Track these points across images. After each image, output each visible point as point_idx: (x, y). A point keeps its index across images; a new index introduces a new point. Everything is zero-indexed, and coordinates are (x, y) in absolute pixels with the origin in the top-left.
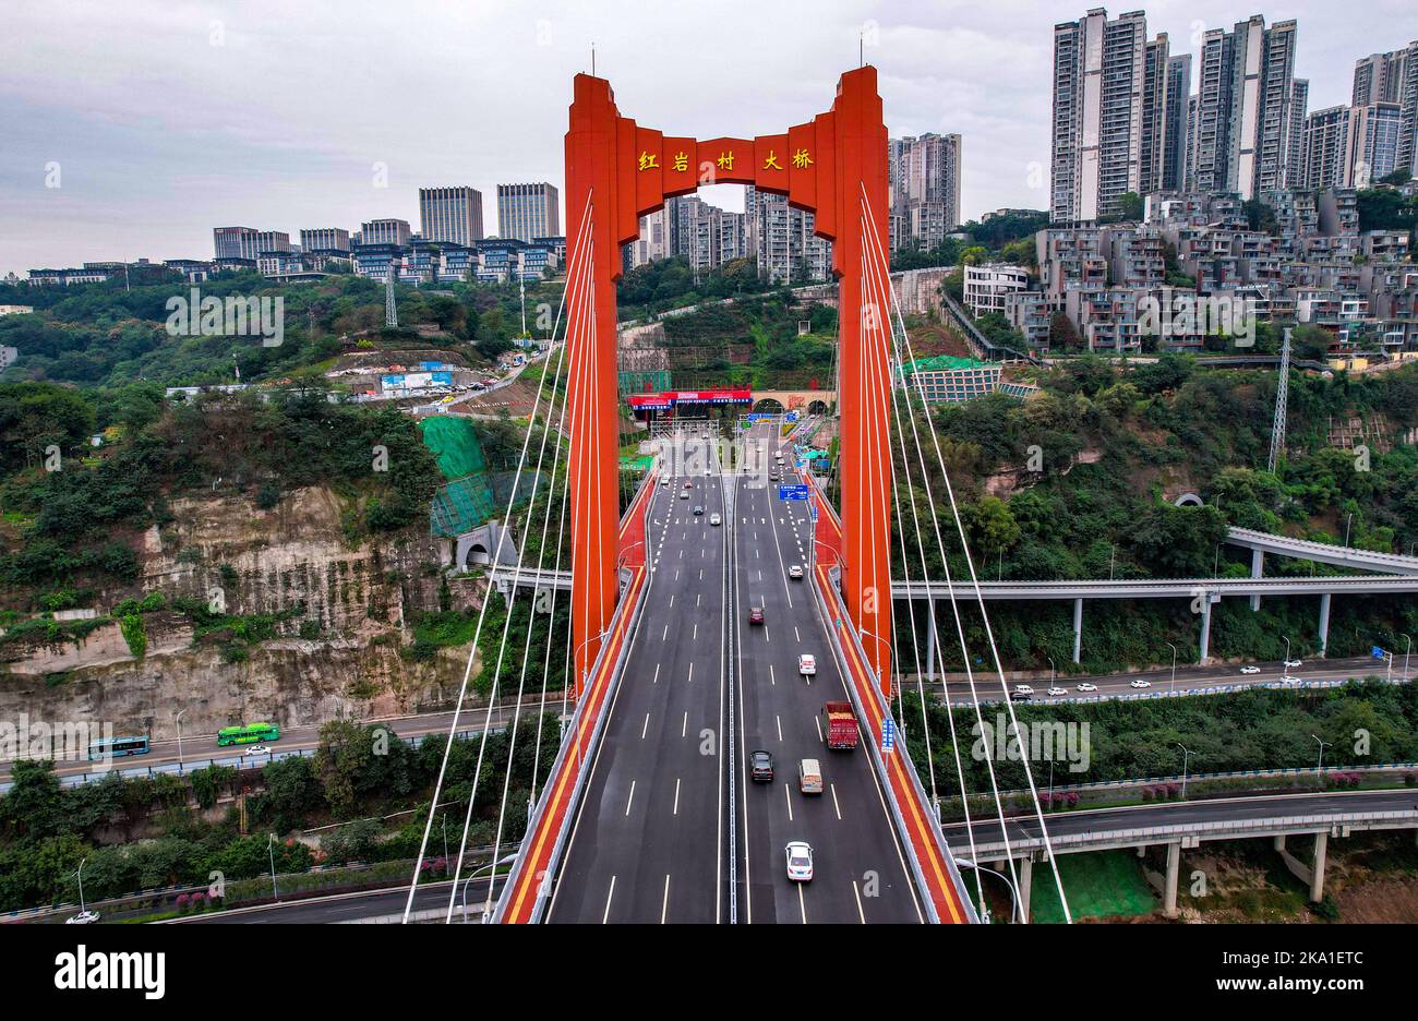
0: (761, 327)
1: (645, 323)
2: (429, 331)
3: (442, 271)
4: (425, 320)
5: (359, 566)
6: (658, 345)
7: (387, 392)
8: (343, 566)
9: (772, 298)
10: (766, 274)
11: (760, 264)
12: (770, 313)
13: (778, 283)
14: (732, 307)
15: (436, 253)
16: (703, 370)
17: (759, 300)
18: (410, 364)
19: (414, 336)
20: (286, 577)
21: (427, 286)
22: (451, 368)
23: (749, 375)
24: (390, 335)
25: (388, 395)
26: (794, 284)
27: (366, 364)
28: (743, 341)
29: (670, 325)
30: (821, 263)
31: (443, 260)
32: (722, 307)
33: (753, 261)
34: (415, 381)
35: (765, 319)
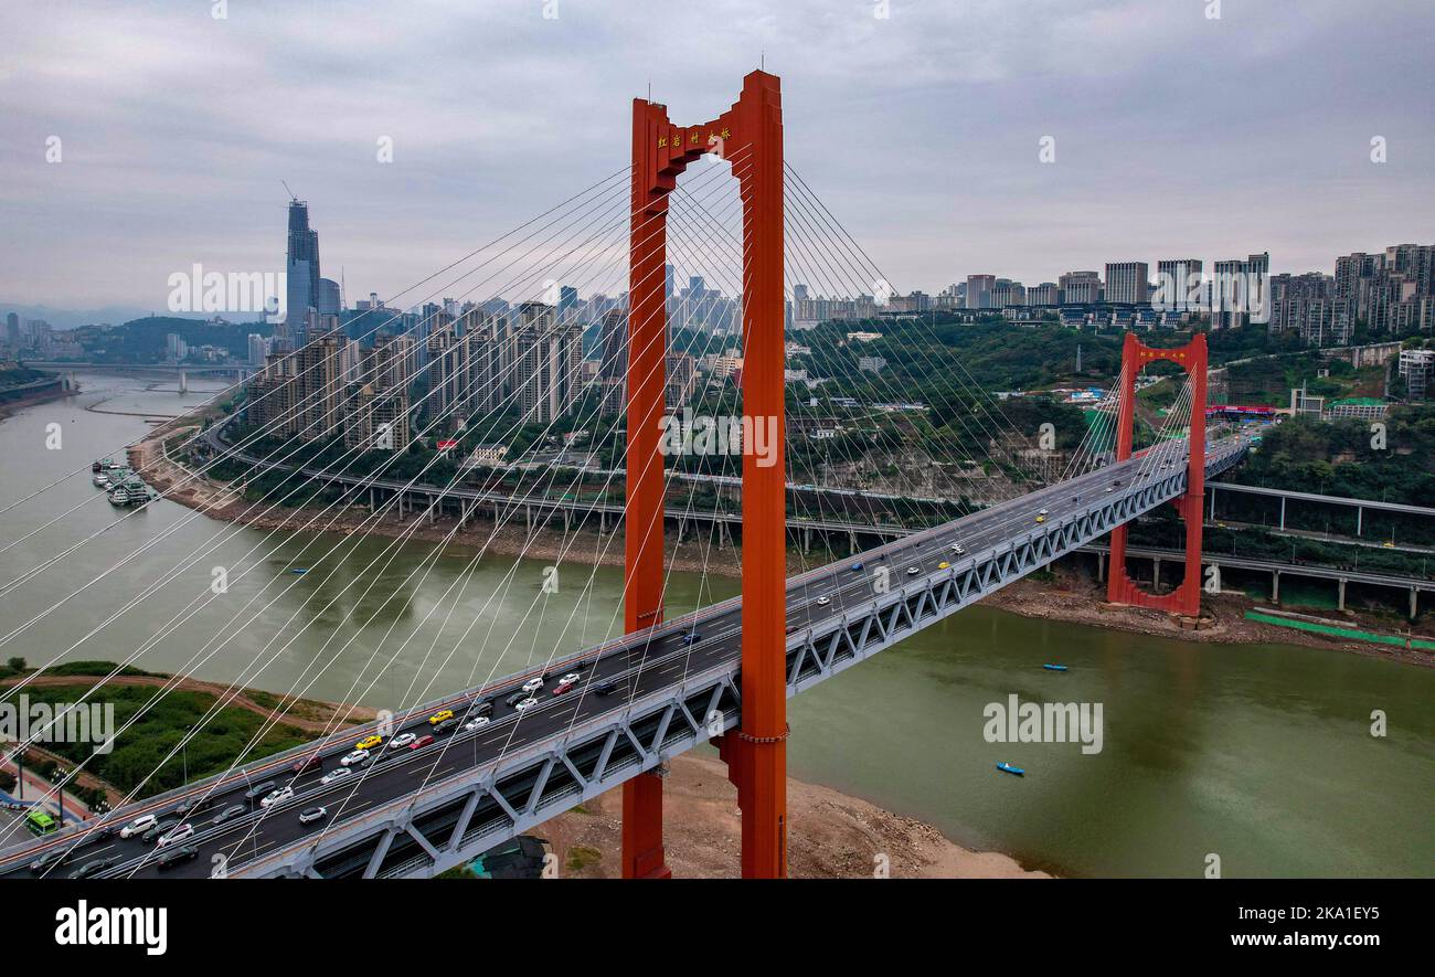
0: (1292, 372)
1: (1217, 368)
2: (1096, 373)
3: (1113, 322)
4: (1094, 367)
5: (1058, 459)
6: (1223, 380)
7: (1074, 399)
8: (1053, 458)
9: (1305, 355)
10: (1305, 340)
11: (1302, 334)
12: (1301, 364)
13: (1313, 346)
14: (1274, 360)
15: (1111, 311)
16: (1250, 394)
17: (1295, 357)
18: (1084, 388)
19: (1088, 376)
20: (1033, 459)
21: (1103, 332)
22: (1101, 390)
23: (1277, 399)
24: (1077, 375)
25: (1073, 401)
26: (1324, 346)
27: (1066, 387)
28: (1278, 380)
29: (1232, 370)
30: (1343, 334)
31: (1115, 316)
32: (1267, 360)
33: (1297, 333)
34: (1085, 395)
35: (1297, 367)
